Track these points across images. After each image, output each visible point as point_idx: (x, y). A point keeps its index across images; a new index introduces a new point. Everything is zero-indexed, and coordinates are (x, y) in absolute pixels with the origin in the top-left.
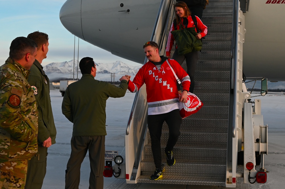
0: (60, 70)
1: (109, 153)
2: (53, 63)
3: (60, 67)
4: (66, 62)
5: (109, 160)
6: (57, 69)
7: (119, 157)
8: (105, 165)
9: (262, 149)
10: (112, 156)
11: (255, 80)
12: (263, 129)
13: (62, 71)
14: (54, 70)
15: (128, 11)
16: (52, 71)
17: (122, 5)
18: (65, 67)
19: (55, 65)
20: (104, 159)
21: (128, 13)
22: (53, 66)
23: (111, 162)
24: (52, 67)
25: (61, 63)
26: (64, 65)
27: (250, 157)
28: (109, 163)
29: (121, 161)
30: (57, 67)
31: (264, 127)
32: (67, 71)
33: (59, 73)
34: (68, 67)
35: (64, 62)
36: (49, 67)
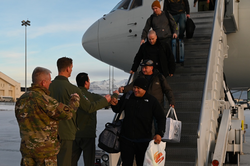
0: (100, 87)
1: (98, 152)
2: (94, 82)
3: (100, 85)
4: (105, 81)
5: (98, 158)
6: (97, 87)
7: (106, 156)
8: (95, 162)
9: (236, 150)
10: (101, 155)
11: (242, 90)
12: (238, 132)
13: (101, 88)
14: (95, 87)
15: (136, 35)
16: (93, 88)
17: (130, 31)
18: (104, 85)
19: (96, 83)
20: (95, 157)
21: (136, 37)
22: (94, 84)
23: (100, 160)
24: (94, 86)
25: (101, 82)
26: (103, 84)
27: (218, 156)
28: (98, 161)
29: (107, 159)
30: (97, 85)
31: (238, 130)
32: (106, 88)
33: (99, 90)
34: (107, 85)
35: (103, 81)
36: (91, 85)
